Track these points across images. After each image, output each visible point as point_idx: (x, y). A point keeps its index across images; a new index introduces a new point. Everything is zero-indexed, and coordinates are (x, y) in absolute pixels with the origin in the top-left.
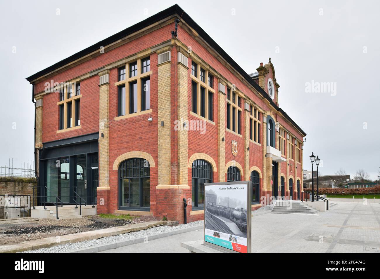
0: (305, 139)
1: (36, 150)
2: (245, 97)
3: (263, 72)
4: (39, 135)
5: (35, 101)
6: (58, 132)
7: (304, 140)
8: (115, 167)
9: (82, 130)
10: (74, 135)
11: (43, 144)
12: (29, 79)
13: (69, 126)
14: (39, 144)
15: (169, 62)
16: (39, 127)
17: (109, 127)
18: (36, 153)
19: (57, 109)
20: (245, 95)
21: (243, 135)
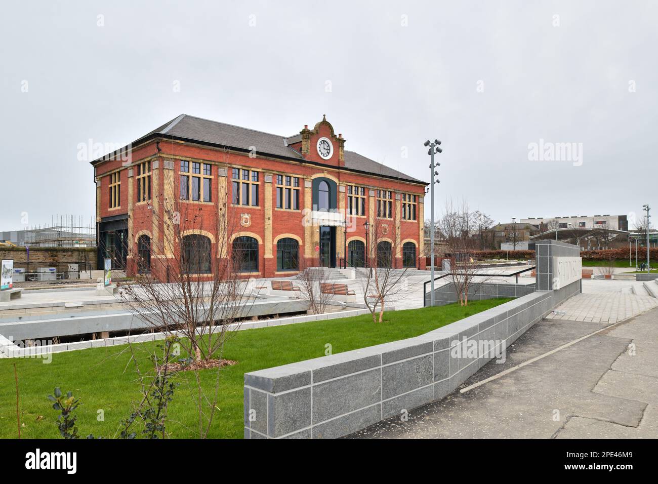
0: (428, 189)
1: (97, 223)
2: (264, 171)
3: (305, 135)
4: (98, 211)
5: (96, 182)
6: (110, 209)
7: (426, 191)
8: (136, 241)
9: (121, 210)
10: (117, 214)
11: (102, 218)
12: (93, 163)
13: (115, 206)
14: (99, 218)
15: (157, 169)
16: (98, 205)
17: (133, 210)
18: (97, 226)
19: (108, 190)
20: (263, 169)
21: (261, 206)
